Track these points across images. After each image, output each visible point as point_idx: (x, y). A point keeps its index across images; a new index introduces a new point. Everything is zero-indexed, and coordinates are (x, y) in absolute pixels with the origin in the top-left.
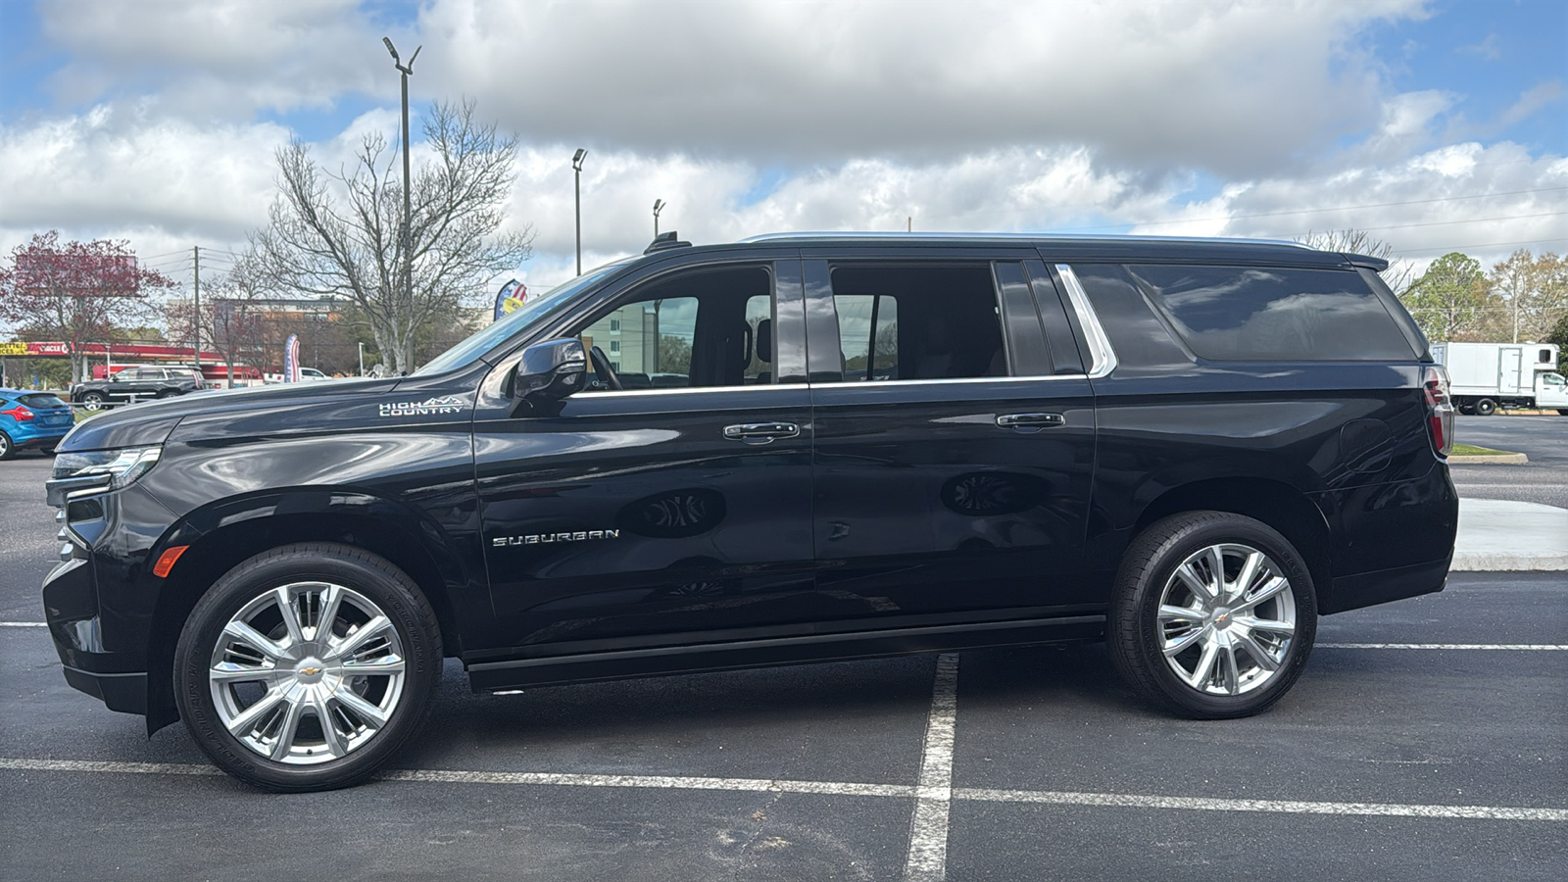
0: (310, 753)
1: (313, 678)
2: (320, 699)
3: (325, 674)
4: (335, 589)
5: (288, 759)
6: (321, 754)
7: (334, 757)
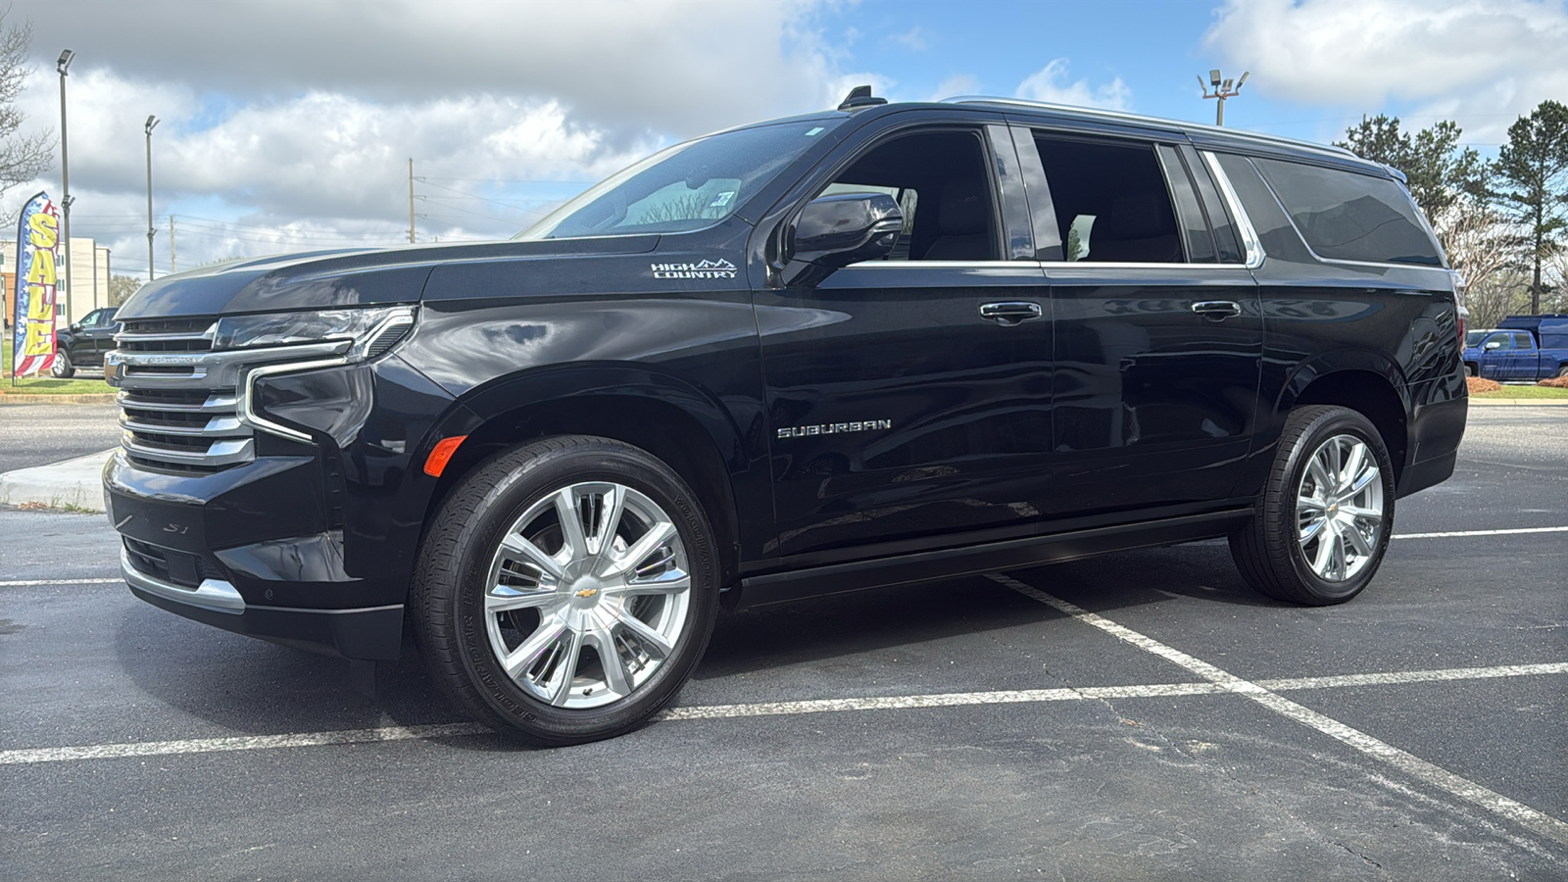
0: (587, 694)
1: (589, 601)
2: (603, 626)
3: (603, 596)
4: (621, 489)
5: (568, 704)
6: (602, 694)
7: (619, 696)
